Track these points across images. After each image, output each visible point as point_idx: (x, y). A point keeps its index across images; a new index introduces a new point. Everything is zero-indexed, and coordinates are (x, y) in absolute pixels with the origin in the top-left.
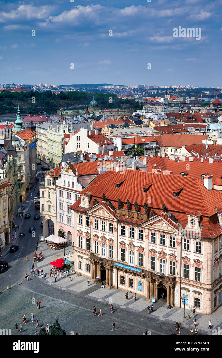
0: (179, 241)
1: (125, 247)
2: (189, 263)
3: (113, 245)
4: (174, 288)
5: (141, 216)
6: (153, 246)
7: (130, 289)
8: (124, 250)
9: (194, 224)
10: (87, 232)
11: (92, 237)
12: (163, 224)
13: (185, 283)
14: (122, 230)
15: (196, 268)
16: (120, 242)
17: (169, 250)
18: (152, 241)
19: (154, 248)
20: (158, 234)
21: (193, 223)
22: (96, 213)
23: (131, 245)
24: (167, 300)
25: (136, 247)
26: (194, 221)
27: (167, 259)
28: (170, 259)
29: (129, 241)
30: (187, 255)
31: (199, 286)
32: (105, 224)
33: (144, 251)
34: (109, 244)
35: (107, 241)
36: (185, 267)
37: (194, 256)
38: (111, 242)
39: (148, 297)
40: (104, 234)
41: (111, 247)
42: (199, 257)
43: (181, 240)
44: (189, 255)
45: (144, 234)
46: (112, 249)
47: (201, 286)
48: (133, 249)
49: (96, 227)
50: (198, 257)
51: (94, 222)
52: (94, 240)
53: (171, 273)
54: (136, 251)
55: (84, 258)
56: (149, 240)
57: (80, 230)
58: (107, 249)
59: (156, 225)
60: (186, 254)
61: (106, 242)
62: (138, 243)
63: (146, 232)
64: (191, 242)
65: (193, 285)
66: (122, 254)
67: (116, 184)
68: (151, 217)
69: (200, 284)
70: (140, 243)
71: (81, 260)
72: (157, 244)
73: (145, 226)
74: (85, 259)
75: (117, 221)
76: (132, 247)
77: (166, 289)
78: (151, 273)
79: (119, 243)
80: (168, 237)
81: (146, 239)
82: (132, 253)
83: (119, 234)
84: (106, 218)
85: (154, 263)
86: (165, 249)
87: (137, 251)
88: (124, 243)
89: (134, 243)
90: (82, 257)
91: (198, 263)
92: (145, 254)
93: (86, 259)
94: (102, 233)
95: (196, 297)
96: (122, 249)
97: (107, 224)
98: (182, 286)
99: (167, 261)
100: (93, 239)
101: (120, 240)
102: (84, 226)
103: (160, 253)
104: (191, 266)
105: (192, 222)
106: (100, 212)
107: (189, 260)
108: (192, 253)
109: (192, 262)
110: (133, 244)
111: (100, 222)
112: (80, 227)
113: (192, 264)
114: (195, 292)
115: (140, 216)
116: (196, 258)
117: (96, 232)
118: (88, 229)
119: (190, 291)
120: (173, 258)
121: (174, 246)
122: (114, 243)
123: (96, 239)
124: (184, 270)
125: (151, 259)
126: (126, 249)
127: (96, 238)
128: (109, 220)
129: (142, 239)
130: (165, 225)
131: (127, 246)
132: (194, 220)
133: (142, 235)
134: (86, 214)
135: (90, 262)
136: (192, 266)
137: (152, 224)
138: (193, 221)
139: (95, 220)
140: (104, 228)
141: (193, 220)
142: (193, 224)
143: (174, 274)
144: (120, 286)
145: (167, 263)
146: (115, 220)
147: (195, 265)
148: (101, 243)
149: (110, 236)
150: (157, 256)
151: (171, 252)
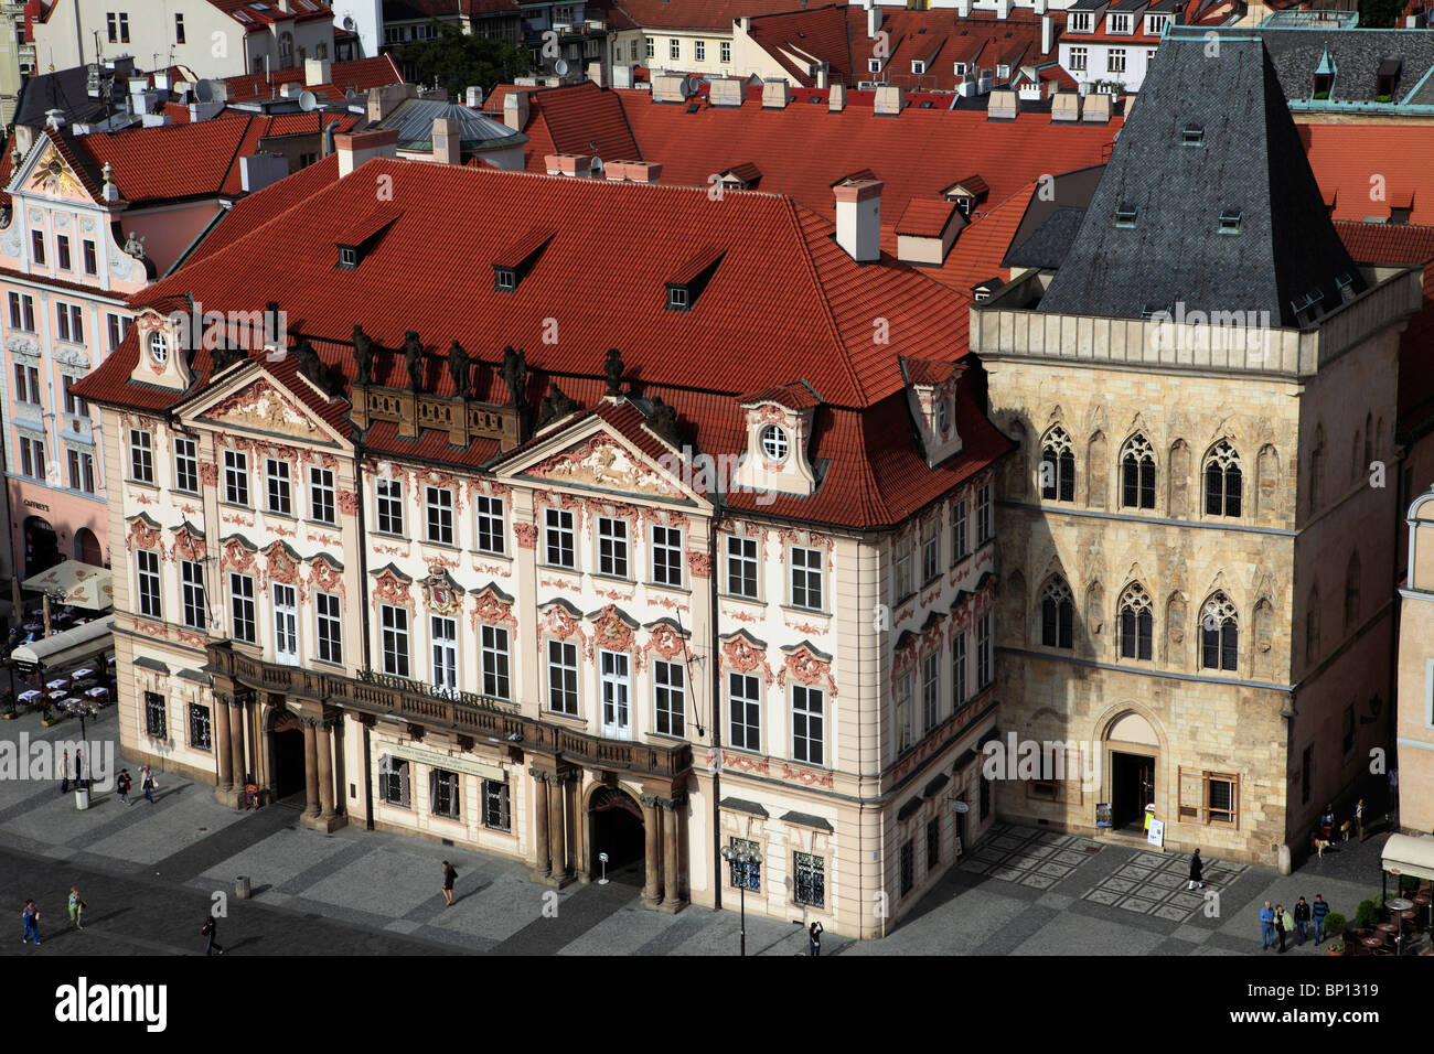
0: (704, 549)
1: (405, 597)
2: (760, 669)
3: (337, 588)
4: (681, 805)
5: (488, 424)
6: (560, 585)
7: (441, 827)
8: (401, 614)
9: (781, 455)
10: (187, 524)
11: (214, 549)
12: (615, 459)
13: (740, 774)
14: (383, 504)
15: (799, 694)
16: (373, 572)
17: (651, 602)
18: (553, 556)
19: (566, 594)
20: (585, 515)
21: (777, 450)
22: (232, 412)
23: (442, 584)
24: (648, 871)
25: (467, 594)
26: (781, 438)
27: (638, 647)
28: (653, 650)
29: (428, 560)
30: (749, 627)
31: (816, 785)
32: (284, 473)
33: (515, 610)
34: (314, 584)
35: (305, 570)
36: (736, 690)
37: (786, 624)
38: (326, 576)
39: (543, 864)
40: (281, 531)
41: (328, 605)
42: (814, 631)
43: (713, 545)
44: (758, 620)
45: (510, 519)
46: (335, 612)
47: (825, 788)
48: (450, 609)
49: (238, 493)
50: (806, 629)
51: (223, 468)
52: (229, 565)
53: (662, 726)
54: (467, 618)
55: (174, 671)
56: (538, 551)
57: (144, 515)
58: (307, 616)
59: (573, 469)
60: (743, 617)
61: (298, 575)
62: (478, 570)
63: (518, 509)
64: (766, 554)
65: (783, 784)
66: (388, 635)
67: (340, 246)
68: (544, 426)
69: (819, 775)
70: (490, 569)
71: (157, 687)
72: (581, 574)
73: (516, 476)
74: (179, 675)
75: (353, 456)
76: (446, 596)
77: (636, 813)
78: (556, 729)
79: (368, 574)
80: (640, 532)
81: (520, 545)
82: (444, 628)
83: (368, 526)
84: (292, 438)
85: (571, 676)
86: (628, 598)
87: (473, 613)
88: (400, 575)
89: (455, 574)
90: (161, 668)
91: (810, 665)
92: (518, 629)
93: (186, 675)
94: (269, 529)
95: (802, 845)
96: (387, 611)
97: (300, 474)
98: (727, 791)
99: (638, 664)
100: (222, 565)
101: (375, 561)
102: (164, 493)
103: (600, 619)
104: (769, 682)
105: (767, 445)
106: (252, 406)
107: (759, 647)
108: (773, 611)
109: (775, 659)
110: (451, 580)
111: (259, 467)
112: (143, 500)
113: (775, 670)
114: (793, 818)
115: (482, 424)
116: (797, 638)
117: (238, 521)
118: (188, 510)
119: (767, 815)
120: (670, 643)
121: (676, 578)
122: (342, 576)
123: (240, 562)
124: (736, 706)
125: (555, 657)
126: (413, 606)
127: (238, 558)
128: (308, 453)
129: (499, 546)
130: (621, 464)
131: (416, 591)
132: (780, 431)
133: (498, 525)
134: (171, 419)
135: (207, 693)
136: (775, 684)
137: (552, 462)
138: (773, 437)
139: (229, 456)
140: (280, 501)
141: (773, 429)
142: (773, 453)
143: (679, 730)
144: (385, 813)
145: (641, 671)
146: (340, 447)
147: (789, 674)
148: (265, 583)
149: (318, 538)
150: (584, 639)
151: (661, 612)
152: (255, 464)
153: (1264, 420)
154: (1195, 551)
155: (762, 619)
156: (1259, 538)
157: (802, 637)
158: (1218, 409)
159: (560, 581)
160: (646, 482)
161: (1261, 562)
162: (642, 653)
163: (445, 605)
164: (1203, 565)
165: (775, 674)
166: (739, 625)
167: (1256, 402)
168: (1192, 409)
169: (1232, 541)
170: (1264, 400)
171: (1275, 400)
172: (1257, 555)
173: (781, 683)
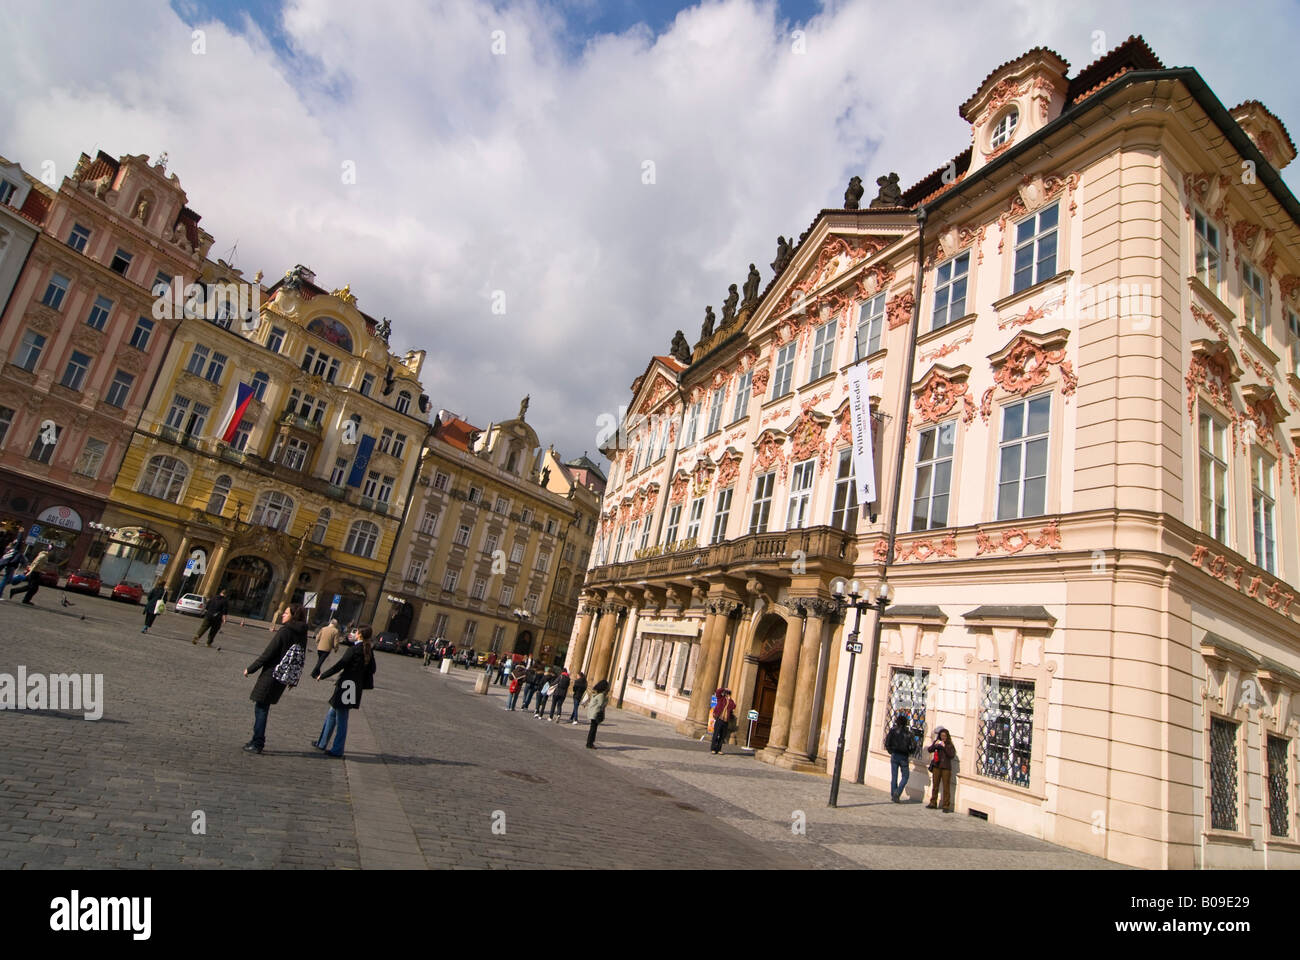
0: (906, 290)
1: (684, 494)
2: (960, 405)
3: (654, 506)
6: (775, 416)
7: (654, 700)
8: (679, 509)
11: (618, 515)
13: (917, 566)
14: (691, 425)
15: (1012, 413)
16: (674, 483)
17: (846, 388)
18: (776, 391)
19: (779, 424)
20: (806, 337)
23: (702, 466)
25: (716, 469)
27: (826, 446)
28: (840, 441)
29: (702, 453)
30: (948, 359)
31: (1030, 551)
33: (741, 464)
34: (646, 510)
35: (645, 503)
36: (925, 452)
37: (1002, 326)
38: (651, 500)
41: (649, 523)
42: (1043, 311)
43: (919, 286)
44: (962, 344)
46: (650, 527)
47: (1045, 551)
48: (704, 488)
50: (1030, 317)
51: (635, 456)
52: (621, 522)
54: (712, 491)
58: (638, 539)
60: (944, 352)
61: (643, 508)
64: (981, 254)
65: (973, 561)
66: (670, 532)
69: (1035, 530)
70: (734, 436)
72: (792, 396)
73: (760, 329)
75: (677, 389)
79: (671, 486)
80: (848, 322)
82: (699, 508)
85: (767, 506)
86: (826, 397)
87: (716, 484)
88: (684, 474)
89: (714, 455)
91: (1032, 363)
94: (641, 483)
95: (996, 663)
96: (674, 512)
99: (823, 463)
103: (796, 430)
104: (969, 419)
107: (960, 376)
108: (983, 320)
109: (978, 380)
112: (609, 505)
113: (978, 399)
116: (1009, 336)
119: (944, 618)
121: (874, 345)
122: (658, 495)
124: (921, 476)
125: (759, 494)
126: (686, 498)
128: (664, 411)
129: (745, 412)
130: (843, 266)
131: (690, 485)
132: (1013, 116)
133: (748, 393)
136: (979, 417)
137: (789, 301)
144: (629, 693)
145: (826, 469)
147: (999, 393)
149: (656, 474)
150: (782, 461)
155: (968, 340)
157: (1017, 329)
159: (776, 413)
162: (828, 451)
163: (702, 485)
165: (977, 402)
173: (986, 413)
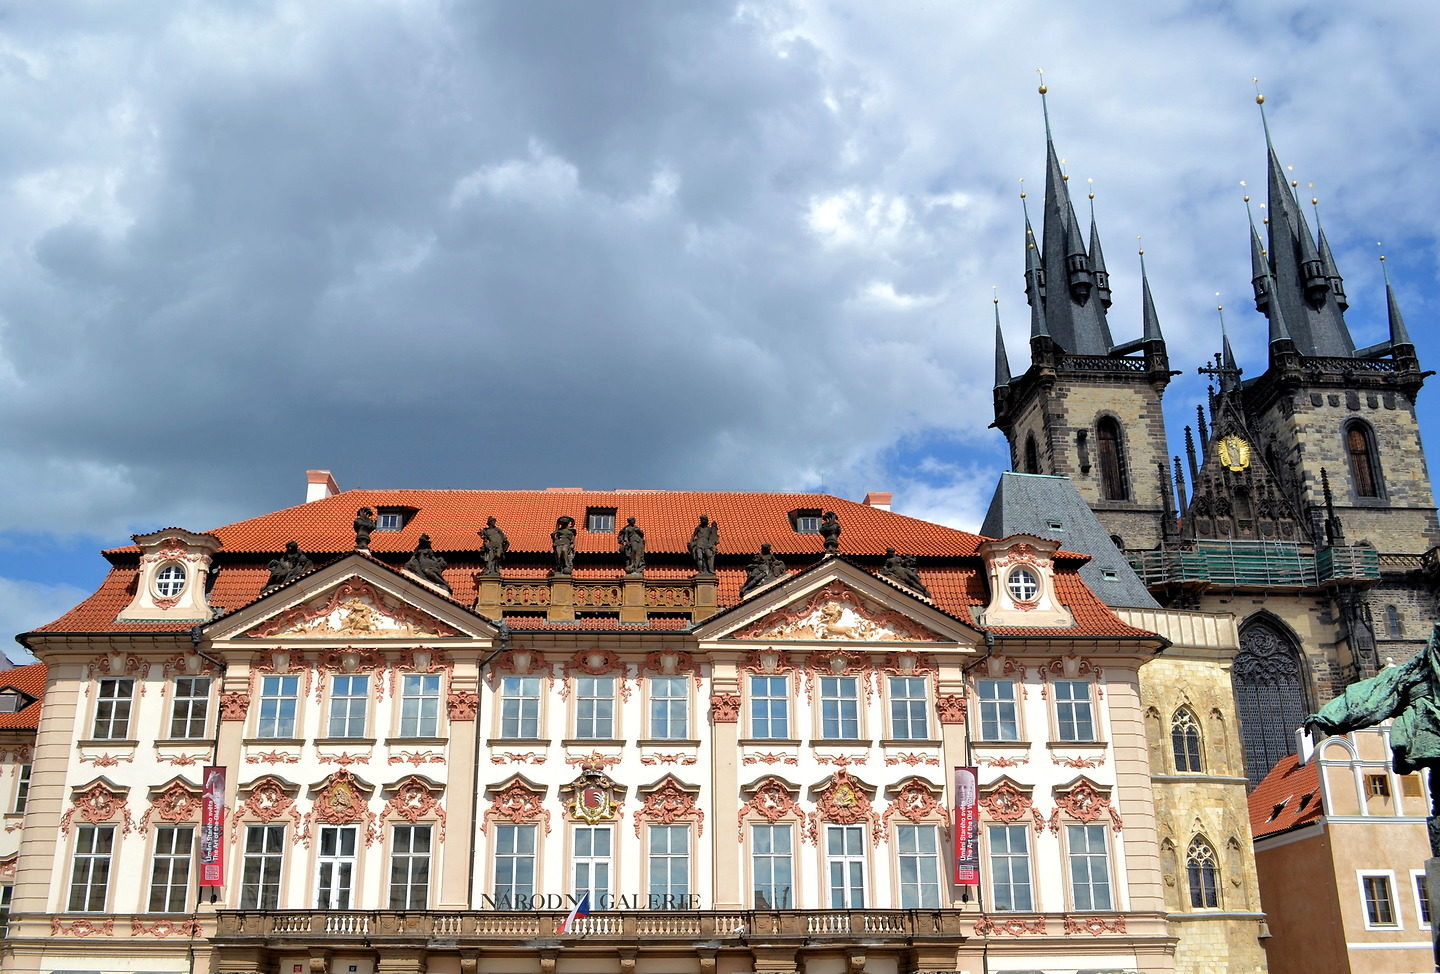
0: (959, 693)
1: (537, 811)
2: (1028, 815)
3: (431, 814)
5: (670, 599)
6: (770, 760)
9: (1029, 596)
10: (175, 780)
12: (840, 614)
13: (1010, 942)
14: (511, 706)
15: (1075, 834)
16: (490, 788)
18: (758, 728)
19: (779, 769)
20: (804, 678)
21: (1022, 593)
23: (600, 783)
25: (630, 794)
26: (1028, 580)
27: (876, 817)
28: (897, 815)
29: (573, 762)
30: (1009, 771)
31: (1106, 934)
32: (361, 688)
33: (700, 802)
34: (394, 815)
35: (377, 803)
37: (1056, 762)
38: (415, 802)
40: (343, 761)
41: (412, 838)
42: (1089, 764)
43: (965, 690)
44: (1020, 764)
45: (696, 698)
46: (424, 846)
47: (1118, 936)
48: (603, 815)
49: (277, 723)
50: (1079, 764)
51: (258, 699)
52: (246, 818)
54: (628, 823)
56: (739, 726)
57: (100, 781)
58: (373, 861)
59: (797, 625)
60: (1002, 763)
61: (365, 810)
62: (646, 762)
63: (718, 678)
64: (1024, 693)
66: (504, 863)
69: (1108, 922)
70: (666, 760)
72: (797, 743)
73: (722, 640)
75: (489, 644)
76: (599, 800)
79: (479, 792)
80: (875, 687)
81: (712, 723)
82: (593, 838)
83: (485, 736)
86: (861, 761)
87: (637, 816)
88: (530, 785)
89: (616, 774)
91: (1086, 802)
92: (704, 823)
94: (324, 760)
96: (505, 834)
97: (385, 687)
99: (876, 835)
101: (493, 774)
102: (143, 749)
103: (827, 789)
104: (1038, 829)
105: (1014, 588)
106: (320, 619)
107: (1025, 793)
108: (1039, 751)
109: (1043, 802)
111: (321, 688)
112: (104, 762)
115: (662, 600)
116: (1066, 775)
117: (273, 758)
118: (180, 762)
120: (918, 803)
121: (920, 732)
122: (442, 802)
123: (264, 812)
124: (999, 864)
126: (547, 820)
127: (265, 804)
128: (408, 657)
130: (849, 618)
131: (551, 802)
132: (1027, 574)
133: (679, 707)
136: (1047, 831)
137: (768, 622)
138: (1018, 580)
140: (347, 722)
141: (1016, 574)
142: (1018, 596)
145: (882, 841)
146: (467, 639)
147: (1065, 815)
148: (307, 830)
149: (405, 758)
150: (801, 815)
151: (903, 771)
152: (314, 685)
153: (1211, 688)
154: (1176, 801)
155: (1026, 762)
156: (1220, 786)
157: (1075, 773)
158: (1177, 680)
159: (770, 754)
160: (880, 635)
161: (1225, 805)
162: (881, 822)
163: (599, 810)
164: (1184, 812)
165: (1046, 819)
166: (998, 772)
167: (1202, 675)
168: (1157, 681)
169: (1203, 789)
170: (1207, 673)
171: (1214, 673)
172: (1221, 800)
173: (1055, 828)
